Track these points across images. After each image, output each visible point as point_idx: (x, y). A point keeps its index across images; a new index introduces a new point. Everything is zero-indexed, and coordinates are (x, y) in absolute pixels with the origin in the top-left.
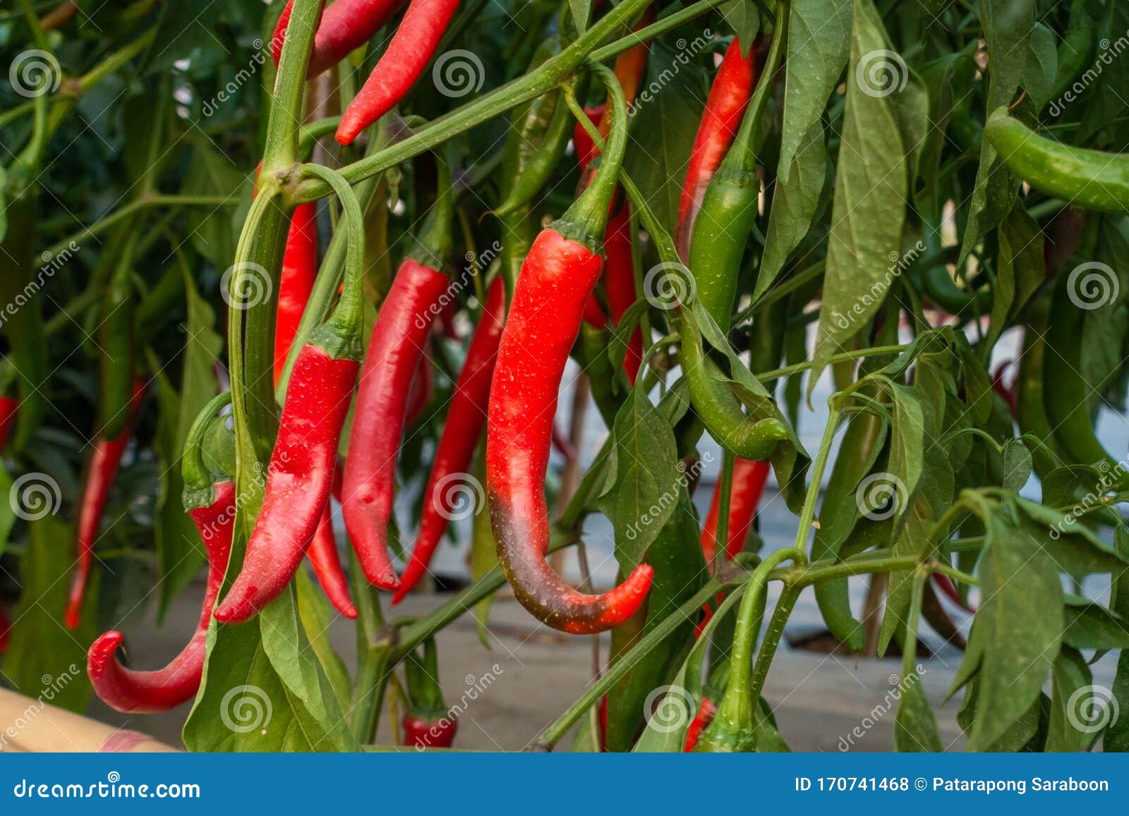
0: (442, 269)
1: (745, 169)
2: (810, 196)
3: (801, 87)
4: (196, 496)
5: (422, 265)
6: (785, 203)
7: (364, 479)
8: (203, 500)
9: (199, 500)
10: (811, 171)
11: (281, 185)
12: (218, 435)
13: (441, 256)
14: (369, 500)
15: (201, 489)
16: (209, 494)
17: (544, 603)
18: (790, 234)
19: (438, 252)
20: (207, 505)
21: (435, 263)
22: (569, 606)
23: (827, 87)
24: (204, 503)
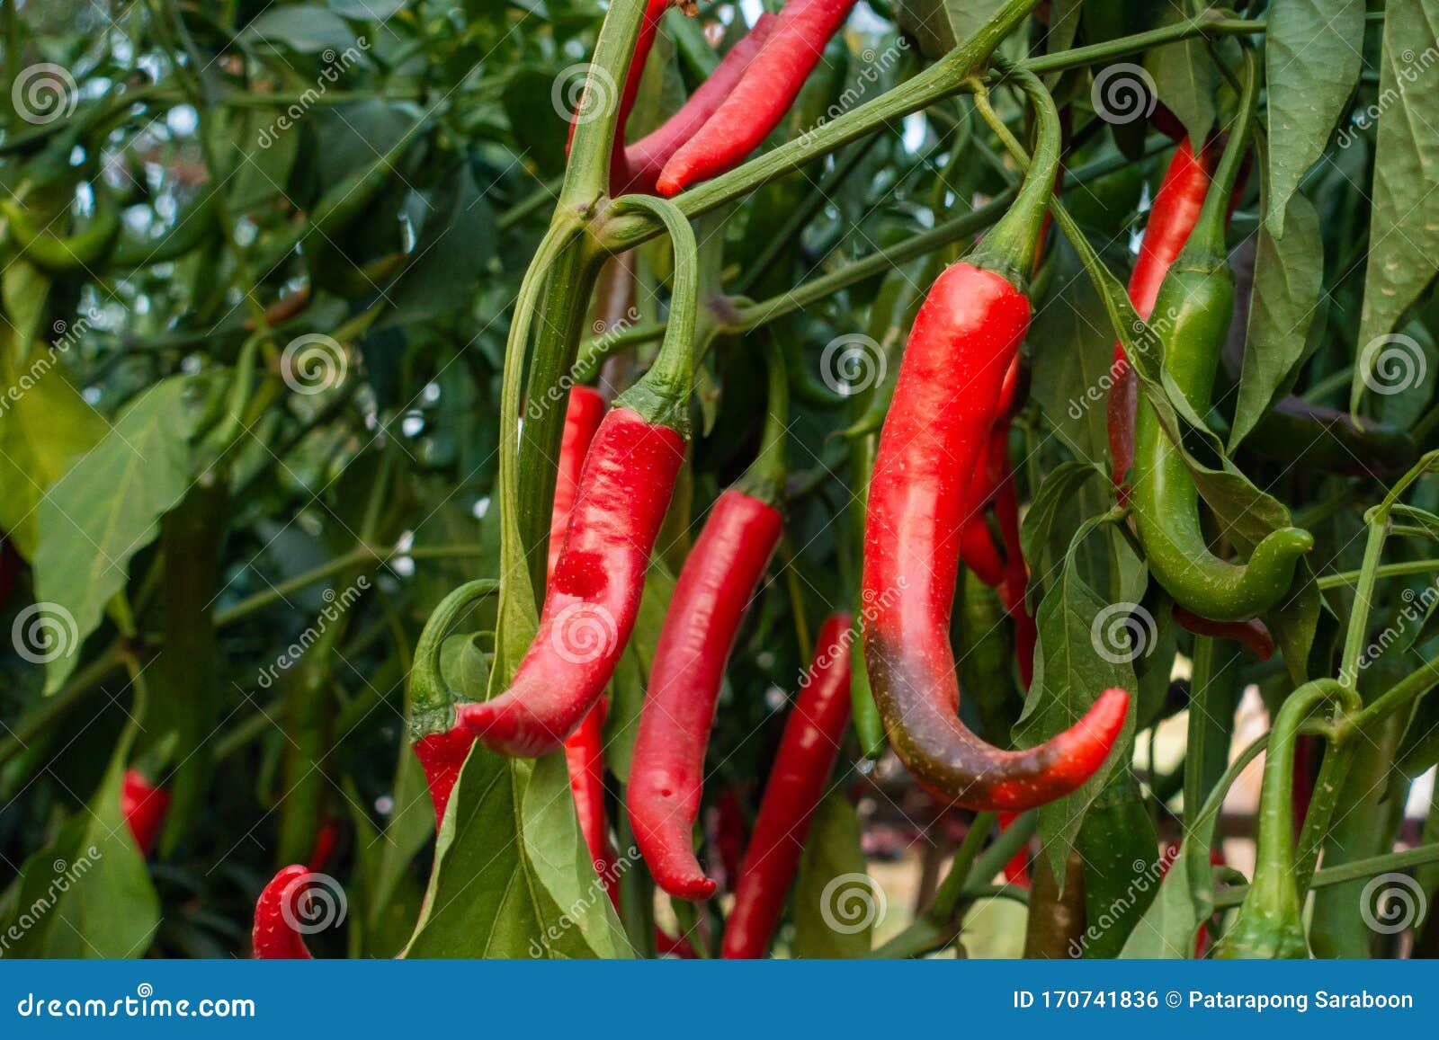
0: (774, 502)
1: (1214, 252)
2: (1302, 301)
3: (1290, 120)
4: (427, 718)
5: (746, 495)
6: (1267, 317)
7: (660, 763)
8: (437, 723)
9: (431, 724)
10: (1301, 269)
11: (584, 219)
12: (461, 658)
13: (772, 487)
14: (666, 793)
15: (436, 708)
16: (447, 714)
17: (957, 764)
18: (1276, 358)
19: (768, 482)
20: (443, 730)
21: (764, 494)
22: (997, 763)
23: (1327, 120)
24: (438, 727)
